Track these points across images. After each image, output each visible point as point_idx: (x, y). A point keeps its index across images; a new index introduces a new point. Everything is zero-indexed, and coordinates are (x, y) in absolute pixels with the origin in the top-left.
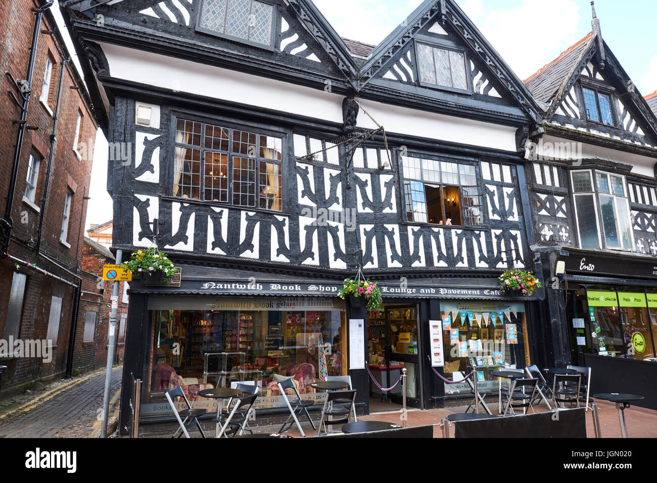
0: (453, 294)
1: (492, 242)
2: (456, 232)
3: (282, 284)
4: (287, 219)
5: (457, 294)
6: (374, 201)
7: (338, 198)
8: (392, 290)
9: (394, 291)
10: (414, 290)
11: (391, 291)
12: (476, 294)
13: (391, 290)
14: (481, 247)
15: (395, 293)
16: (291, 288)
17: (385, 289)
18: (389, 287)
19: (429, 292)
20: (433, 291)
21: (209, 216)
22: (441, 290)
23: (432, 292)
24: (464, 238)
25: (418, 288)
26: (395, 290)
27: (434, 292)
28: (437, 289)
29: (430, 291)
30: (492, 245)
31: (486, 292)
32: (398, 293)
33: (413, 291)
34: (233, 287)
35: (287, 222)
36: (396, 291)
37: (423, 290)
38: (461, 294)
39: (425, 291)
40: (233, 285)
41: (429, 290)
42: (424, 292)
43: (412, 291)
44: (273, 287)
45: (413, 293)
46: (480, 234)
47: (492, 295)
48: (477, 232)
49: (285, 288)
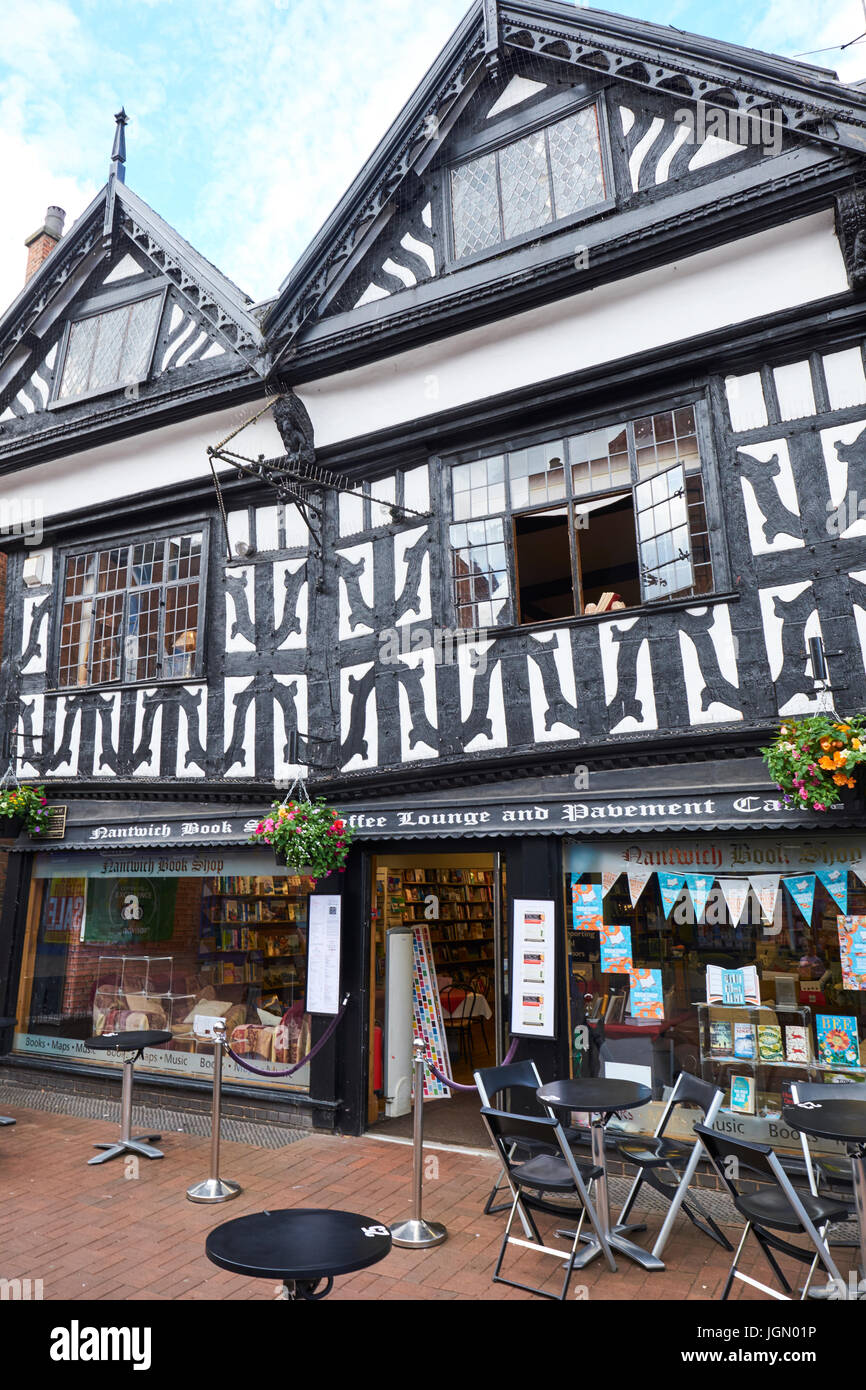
0: (610, 819)
1: (760, 633)
2: (614, 629)
3: (201, 821)
4: (205, 688)
5: (624, 818)
6: (376, 605)
7: (298, 619)
8: (424, 819)
9: (428, 822)
10: (484, 815)
11: (421, 822)
12: (701, 814)
13: (421, 818)
14: (713, 655)
15: (431, 825)
16: (215, 828)
17: (406, 819)
18: (417, 811)
19: (529, 818)
20: (542, 813)
21: (98, 710)
22: (570, 809)
23: (538, 816)
24: (645, 642)
25: (498, 809)
26: (431, 820)
27: (546, 816)
28: (556, 807)
29: (533, 815)
30: (761, 642)
31: (741, 805)
32: (440, 826)
33: (482, 820)
34: (130, 835)
35: (204, 696)
36: (435, 822)
37: (512, 814)
38: (638, 817)
39: (517, 816)
40: (131, 829)
41: (529, 813)
42: (512, 818)
43: (478, 818)
44: (186, 828)
45: (480, 824)
46: (709, 614)
47: (772, 814)
48: (699, 612)
49: (205, 830)
